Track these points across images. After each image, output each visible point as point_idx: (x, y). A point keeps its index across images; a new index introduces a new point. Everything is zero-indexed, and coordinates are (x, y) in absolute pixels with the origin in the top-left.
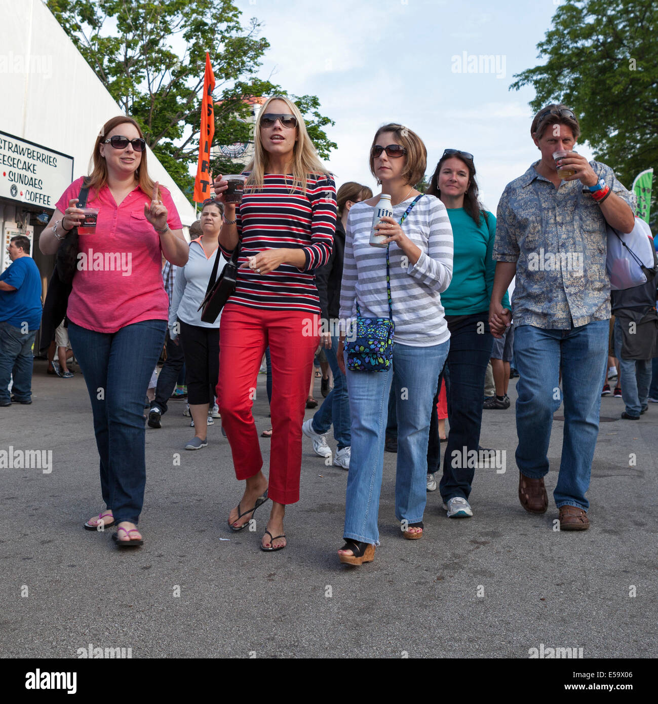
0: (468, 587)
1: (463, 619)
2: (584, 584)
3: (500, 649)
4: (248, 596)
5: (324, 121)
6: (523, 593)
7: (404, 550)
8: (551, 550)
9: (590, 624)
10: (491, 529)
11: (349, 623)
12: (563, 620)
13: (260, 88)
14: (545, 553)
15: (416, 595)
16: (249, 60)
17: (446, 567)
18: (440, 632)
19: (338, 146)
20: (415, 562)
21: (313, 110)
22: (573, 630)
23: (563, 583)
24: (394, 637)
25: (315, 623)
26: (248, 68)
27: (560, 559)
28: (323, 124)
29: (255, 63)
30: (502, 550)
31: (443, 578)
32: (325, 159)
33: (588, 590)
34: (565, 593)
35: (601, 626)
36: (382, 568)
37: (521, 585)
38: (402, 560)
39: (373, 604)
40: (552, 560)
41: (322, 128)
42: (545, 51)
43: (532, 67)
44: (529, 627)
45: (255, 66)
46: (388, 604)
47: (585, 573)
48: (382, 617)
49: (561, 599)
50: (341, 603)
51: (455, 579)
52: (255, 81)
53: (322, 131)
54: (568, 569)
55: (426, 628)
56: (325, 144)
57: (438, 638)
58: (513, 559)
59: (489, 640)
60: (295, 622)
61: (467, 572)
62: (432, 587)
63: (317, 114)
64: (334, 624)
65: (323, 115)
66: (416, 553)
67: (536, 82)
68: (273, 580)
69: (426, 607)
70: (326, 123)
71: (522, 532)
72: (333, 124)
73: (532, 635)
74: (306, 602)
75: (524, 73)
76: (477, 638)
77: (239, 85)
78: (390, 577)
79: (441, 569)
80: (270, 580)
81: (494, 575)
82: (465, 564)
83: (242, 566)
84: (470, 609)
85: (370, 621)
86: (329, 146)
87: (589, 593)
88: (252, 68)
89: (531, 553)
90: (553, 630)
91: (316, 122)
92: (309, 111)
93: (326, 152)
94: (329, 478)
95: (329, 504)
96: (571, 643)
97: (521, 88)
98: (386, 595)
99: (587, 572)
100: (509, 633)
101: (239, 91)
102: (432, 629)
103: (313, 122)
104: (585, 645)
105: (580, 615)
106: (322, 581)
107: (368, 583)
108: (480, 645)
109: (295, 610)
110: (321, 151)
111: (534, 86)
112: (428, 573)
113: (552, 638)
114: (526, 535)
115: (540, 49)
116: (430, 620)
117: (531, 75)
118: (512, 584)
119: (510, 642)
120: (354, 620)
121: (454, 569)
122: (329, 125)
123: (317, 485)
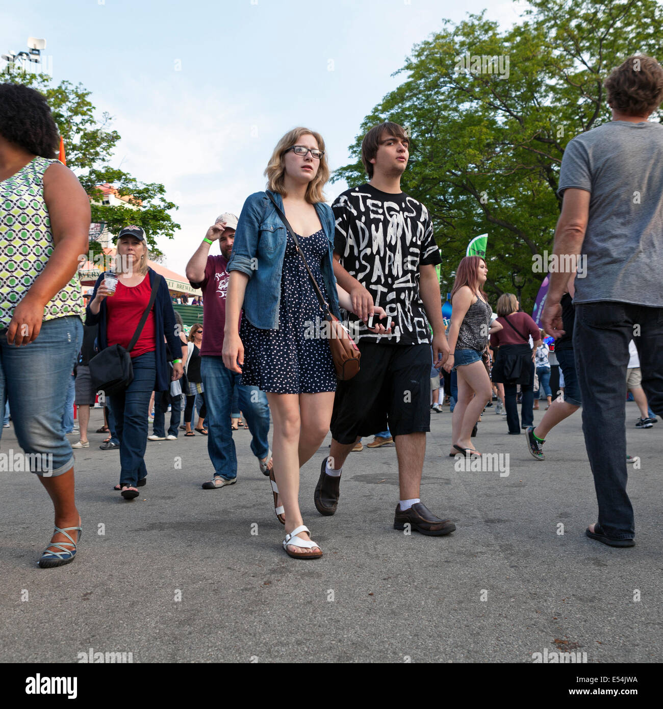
0: (295, 589)
1: (291, 622)
2: (410, 577)
3: (330, 650)
4: (56, 619)
5: (169, 206)
6: (351, 590)
7: (231, 559)
8: (375, 548)
9: (420, 614)
10: (317, 534)
11: (166, 638)
12: (393, 612)
13: (112, 175)
14: (371, 552)
15: (242, 601)
16: (102, 150)
17: (273, 571)
18: (266, 638)
19: (181, 227)
20: (242, 569)
21: (159, 196)
22: (403, 621)
23: (389, 578)
24: (215, 647)
25: (128, 640)
26: (101, 157)
27: (385, 556)
28: (169, 209)
29: (108, 153)
30: (329, 552)
31: (270, 582)
32: (170, 238)
33: (414, 581)
34: (392, 586)
35: (431, 615)
36: (207, 577)
37: (348, 583)
38: (229, 568)
39: (195, 615)
40: (377, 557)
41: (168, 212)
42: (355, 152)
43: (345, 166)
44: (359, 623)
45: (107, 155)
46: (211, 614)
47: (409, 566)
48: (204, 627)
49: (389, 593)
50: (160, 617)
51: (282, 583)
52: (108, 169)
53: (167, 214)
54: (392, 564)
55: (251, 634)
56: (170, 225)
57: (264, 644)
58: (340, 559)
59: (318, 641)
60: (105, 642)
61: (294, 575)
62: (258, 593)
63: (163, 200)
64: (149, 640)
65: (168, 201)
66: (243, 561)
67: (348, 178)
68: (88, 599)
69: (251, 612)
70: (171, 208)
71: (347, 535)
72: (177, 208)
73: (363, 631)
74: (121, 619)
75: (338, 170)
76: (306, 640)
77: (93, 172)
78: (215, 586)
79: (268, 574)
80: (84, 600)
81: (321, 575)
82: (292, 567)
83: (57, 587)
84: (298, 610)
85: (190, 633)
86: (173, 227)
87: (416, 584)
88: (105, 157)
89: (356, 553)
90: (384, 624)
91: (162, 207)
92: (155, 197)
93: (171, 232)
94: (163, 501)
95: (160, 523)
96: (403, 635)
97: (336, 182)
98: (210, 604)
99: (411, 565)
100: (339, 631)
101: (93, 177)
102: (258, 635)
103: (159, 206)
104: (417, 635)
105: (409, 606)
106: (142, 596)
107: (192, 593)
108: (308, 648)
109: (108, 628)
110: (166, 231)
111: (346, 181)
112: (255, 579)
113: (383, 631)
114: (350, 537)
115: (351, 150)
116: (255, 626)
117: (344, 172)
118: (340, 583)
119: (340, 641)
120: (172, 634)
121: (281, 573)
122: (174, 209)
123: (150, 507)
